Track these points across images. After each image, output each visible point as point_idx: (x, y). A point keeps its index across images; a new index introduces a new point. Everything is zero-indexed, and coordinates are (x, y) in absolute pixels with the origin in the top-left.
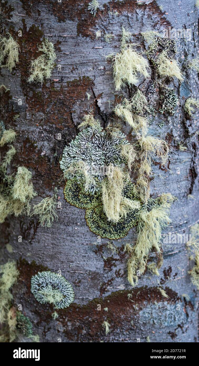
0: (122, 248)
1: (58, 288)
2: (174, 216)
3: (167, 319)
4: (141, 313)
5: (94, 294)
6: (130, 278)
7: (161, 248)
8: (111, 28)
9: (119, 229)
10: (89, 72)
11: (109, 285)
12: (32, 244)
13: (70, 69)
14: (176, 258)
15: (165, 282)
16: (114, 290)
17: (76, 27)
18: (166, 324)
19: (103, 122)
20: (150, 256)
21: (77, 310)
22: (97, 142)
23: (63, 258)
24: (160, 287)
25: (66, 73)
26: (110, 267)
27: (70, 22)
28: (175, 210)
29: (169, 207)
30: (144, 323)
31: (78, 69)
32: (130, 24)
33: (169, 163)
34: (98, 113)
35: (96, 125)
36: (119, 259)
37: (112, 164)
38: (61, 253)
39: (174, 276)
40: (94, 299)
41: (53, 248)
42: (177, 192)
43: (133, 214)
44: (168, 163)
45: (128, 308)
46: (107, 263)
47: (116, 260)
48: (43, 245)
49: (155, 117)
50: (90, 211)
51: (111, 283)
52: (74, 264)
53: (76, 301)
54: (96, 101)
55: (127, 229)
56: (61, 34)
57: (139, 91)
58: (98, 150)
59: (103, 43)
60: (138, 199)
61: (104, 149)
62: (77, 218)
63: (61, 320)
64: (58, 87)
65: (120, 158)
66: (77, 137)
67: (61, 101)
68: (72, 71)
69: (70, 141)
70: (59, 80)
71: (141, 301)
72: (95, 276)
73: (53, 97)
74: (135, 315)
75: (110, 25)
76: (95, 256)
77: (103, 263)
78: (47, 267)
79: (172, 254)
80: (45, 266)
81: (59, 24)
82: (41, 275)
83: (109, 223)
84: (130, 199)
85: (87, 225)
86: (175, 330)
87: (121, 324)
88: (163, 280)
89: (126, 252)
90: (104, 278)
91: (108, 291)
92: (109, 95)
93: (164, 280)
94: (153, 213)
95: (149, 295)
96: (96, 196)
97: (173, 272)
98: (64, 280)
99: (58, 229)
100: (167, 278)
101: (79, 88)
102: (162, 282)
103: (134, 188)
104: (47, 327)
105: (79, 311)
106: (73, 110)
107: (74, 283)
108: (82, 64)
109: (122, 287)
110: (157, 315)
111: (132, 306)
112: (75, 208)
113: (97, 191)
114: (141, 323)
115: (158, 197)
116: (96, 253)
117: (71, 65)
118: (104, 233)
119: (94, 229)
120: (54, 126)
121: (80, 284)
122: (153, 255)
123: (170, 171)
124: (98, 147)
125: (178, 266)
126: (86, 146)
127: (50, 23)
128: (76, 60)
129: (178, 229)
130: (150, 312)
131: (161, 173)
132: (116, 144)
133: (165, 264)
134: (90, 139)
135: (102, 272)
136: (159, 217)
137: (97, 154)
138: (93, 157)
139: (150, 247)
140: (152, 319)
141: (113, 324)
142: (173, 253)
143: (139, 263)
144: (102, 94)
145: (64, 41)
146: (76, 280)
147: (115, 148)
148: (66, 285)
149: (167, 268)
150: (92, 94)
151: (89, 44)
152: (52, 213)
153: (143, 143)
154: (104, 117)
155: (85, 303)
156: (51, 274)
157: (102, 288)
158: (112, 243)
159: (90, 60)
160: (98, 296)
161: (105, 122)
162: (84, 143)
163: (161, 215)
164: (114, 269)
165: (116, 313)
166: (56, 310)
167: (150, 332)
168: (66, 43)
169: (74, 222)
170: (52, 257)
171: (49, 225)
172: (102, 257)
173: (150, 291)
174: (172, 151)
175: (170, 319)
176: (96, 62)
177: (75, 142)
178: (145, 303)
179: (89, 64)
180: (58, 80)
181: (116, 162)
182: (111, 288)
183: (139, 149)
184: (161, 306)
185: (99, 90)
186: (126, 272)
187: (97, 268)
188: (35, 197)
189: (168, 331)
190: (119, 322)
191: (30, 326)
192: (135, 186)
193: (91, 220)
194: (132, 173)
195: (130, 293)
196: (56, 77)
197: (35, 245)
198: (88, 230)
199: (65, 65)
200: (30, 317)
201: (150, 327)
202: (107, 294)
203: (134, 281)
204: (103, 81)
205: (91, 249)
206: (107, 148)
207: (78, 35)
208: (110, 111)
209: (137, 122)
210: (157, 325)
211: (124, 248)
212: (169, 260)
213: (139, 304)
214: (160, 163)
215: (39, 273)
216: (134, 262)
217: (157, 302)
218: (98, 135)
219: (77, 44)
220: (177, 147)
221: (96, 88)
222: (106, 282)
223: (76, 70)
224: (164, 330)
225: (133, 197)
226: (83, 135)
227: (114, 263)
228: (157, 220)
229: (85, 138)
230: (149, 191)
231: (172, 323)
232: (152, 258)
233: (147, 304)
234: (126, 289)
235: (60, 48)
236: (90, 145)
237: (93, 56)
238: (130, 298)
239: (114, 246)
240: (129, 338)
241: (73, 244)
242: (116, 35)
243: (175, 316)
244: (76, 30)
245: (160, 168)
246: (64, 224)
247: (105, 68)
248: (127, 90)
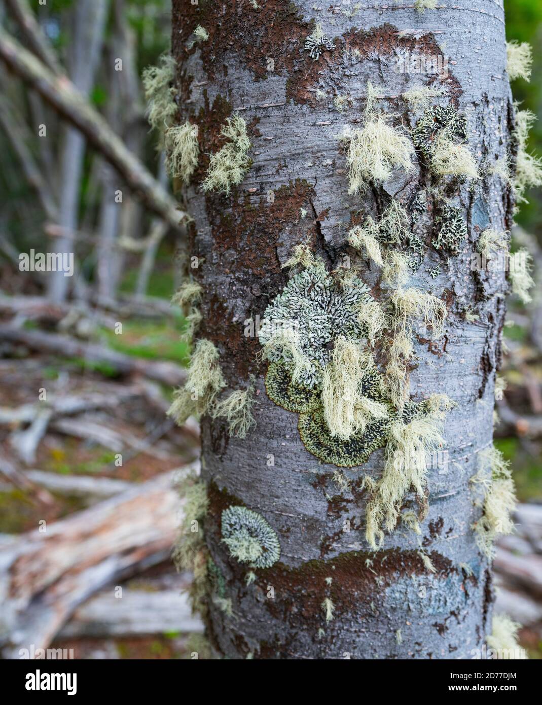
0: (359, 483)
1: (257, 536)
2: (451, 434)
3: (433, 603)
4: (387, 590)
5: (311, 553)
6: (370, 536)
7: (426, 489)
8: (347, 86)
9: (354, 451)
10: (304, 170)
11: (334, 541)
13: (274, 167)
14: (452, 504)
15: (430, 542)
16: (344, 550)
17: (284, 87)
18: (431, 611)
19: (330, 262)
20: (407, 498)
21: (285, 574)
22: (319, 299)
23: (264, 489)
24: (421, 551)
25: (268, 175)
26: (338, 512)
27: (274, 78)
28: (454, 423)
29: (443, 419)
30: (392, 607)
31: (286, 166)
32: (382, 77)
33: (446, 342)
34: (320, 245)
35: (317, 269)
36: (352, 500)
37: (343, 337)
38: (260, 480)
39: (447, 533)
40: (311, 561)
41: (250, 471)
42: (459, 393)
43: (379, 427)
44: (444, 341)
45: (366, 581)
46: (333, 505)
47: (348, 501)
48: (236, 465)
49: (423, 256)
50: (306, 417)
51: (339, 538)
52: (281, 501)
53: (283, 560)
54: (318, 223)
55: (367, 452)
56: (260, 104)
57: (395, 203)
58: (319, 311)
59: (331, 115)
60: (388, 400)
61: (331, 312)
62: (286, 426)
63: (261, 584)
64: (256, 202)
65: (358, 328)
66: (285, 289)
67: (261, 227)
68: (277, 171)
69: (273, 297)
70: (258, 190)
71: (388, 571)
72: (312, 524)
73: (249, 221)
74: (378, 593)
75: (345, 80)
76: (314, 492)
77: (326, 504)
78: (241, 501)
79: (445, 498)
80: (239, 498)
81: (257, 84)
82: (233, 511)
83: (336, 440)
84: (375, 400)
85: (301, 440)
86: (446, 620)
87: (355, 606)
88: (428, 540)
89: (365, 490)
90: (327, 529)
91: (333, 550)
92: (340, 213)
93: (430, 539)
94: (413, 427)
95: (402, 563)
96: (315, 392)
97: (444, 526)
98: (265, 525)
99: (257, 442)
100: (435, 537)
101: (290, 200)
102: (426, 542)
103: (382, 381)
104: (242, 590)
105: (287, 577)
106: (280, 241)
107: (280, 531)
108: (295, 156)
109: (356, 547)
110: (414, 597)
111: (373, 578)
112: (283, 411)
113: (317, 383)
114: (388, 606)
115: (424, 399)
116: (315, 486)
117: (276, 159)
118: (329, 455)
119: (312, 448)
120: (250, 271)
121: (288, 534)
122: (412, 497)
123: (448, 355)
124: (321, 306)
125: (454, 516)
126: (299, 304)
127: (242, 85)
128: (285, 150)
129: (456, 455)
130: (403, 591)
131: (430, 358)
132: (352, 303)
133: (431, 513)
134: (306, 293)
135: (324, 519)
136: (424, 436)
137: (318, 320)
138: (311, 323)
139: (407, 486)
140: (406, 603)
141: (340, 604)
142: (446, 495)
143: (386, 512)
144: (328, 210)
145: (264, 117)
146: (283, 527)
147: (350, 310)
148: (268, 533)
149: (436, 520)
150: (310, 211)
151: (308, 118)
152: (246, 415)
153: (400, 300)
154: (331, 253)
155: (297, 565)
156: (247, 512)
157: (323, 544)
158: (341, 472)
159: (308, 148)
160: (317, 556)
161: (333, 262)
162: (295, 298)
163: (429, 431)
164: (345, 515)
165: (346, 588)
166: (253, 569)
167: (402, 622)
168: (267, 120)
169: (279, 434)
170: (249, 486)
171: (243, 435)
172: (325, 495)
173: (405, 556)
174: (452, 321)
175: (438, 603)
176: (318, 151)
177: (283, 297)
178: (395, 575)
179: (307, 155)
180: (255, 189)
181: (351, 334)
182: (339, 545)
183: (392, 311)
184: (422, 582)
185: (322, 204)
186: (364, 522)
187: (316, 512)
188: (224, 389)
189: (433, 621)
190: (351, 603)
191: (221, 582)
192: (383, 378)
193: (308, 432)
194: (379, 355)
195: (371, 557)
196: (253, 184)
197: (227, 463)
198: (303, 448)
199: (266, 160)
200: (221, 570)
201: (403, 615)
202: (331, 555)
203: (377, 538)
204: (331, 188)
205: (307, 480)
206: (336, 310)
207: (288, 102)
208: (341, 241)
209: (390, 262)
210: (414, 612)
211: (361, 483)
212: (440, 507)
213: (385, 576)
214: (430, 340)
215: (231, 507)
216: (376, 509)
217: (417, 575)
218: (321, 285)
219: (286, 120)
220: (461, 315)
221: (318, 200)
222: (331, 535)
223: (284, 168)
224: (426, 621)
225: (380, 397)
226: (294, 285)
227: (345, 506)
228: (420, 439)
229: (298, 290)
230: (408, 389)
231: (441, 610)
232: (410, 502)
233: (399, 578)
234: (364, 550)
235: (258, 130)
236: (306, 302)
237: (313, 140)
238: (370, 566)
239: (345, 478)
240: (366, 628)
241: (280, 469)
242: (356, 99)
243: (445, 599)
244: (284, 92)
245: (429, 349)
246: (266, 435)
247: (334, 164)
248: (375, 204)
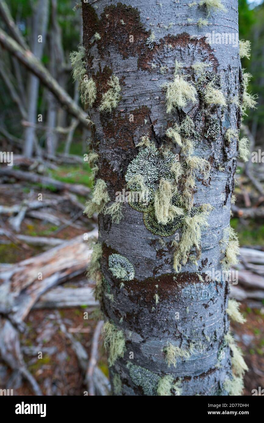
0: (170, 243)
1: (125, 267)
2: (212, 221)
3: (203, 295)
4: (183, 290)
5: (148, 274)
6: (175, 267)
7: (200, 246)
8: (166, 62)
9: (168, 229)
10: (146, 102)
11: (159, 269)
12: (109, 234)
13: (132, 100)
14: (211, 252)
15: (202, 269)
16: (164, 273)
17: (136, 62)
18: (202, 299)
19: (157, 144)
20: (192, 250)
21: (137, 283)
22: (153, 161)
23: (128, 246)
24: (198, 273)
25: (129, 103)
26: (161, 256)
27: (132, 58)
28: (213, 216)
29: (208, 215)
30: (185, 297)
31: (138, 100)
32: (182, 58)
33: (210, 180)
34: (153, 136)
35: (152, 147)
36: (167, 251)
37: (164, 178)
38: (126, 242)
39: (209, 265)
40: (149, 278)
41: (121, 238)
42: (215, 203)
43: (180, 219)
44: (209, 180)
45: (173, 286)
46: (159, 253)
47: (165, 251)
48: (115, 235)
49: (200, 141)
50: (146, 214)
51: (162, 268)
52: (135, 251)
53: (136, 277)
54: (152, 126)
55: (174, 230)
56: (125, 70)
57: (187, 117)
58: (153, 167)
59: (158, 75)
60: (184, 207)
61: (158, 167)
62: (137, 218)
63: (126, 288)
64: (123, 116)
65: (170, 174)
66: (137, 156)
67: (126, 128)
68: (133, 102)
69: (132, 160)
70: (124, 110)
71: (183, 282)
72: (149, 262)
73: (120, 125)
74: (179, 291)
75: (165, 59)
76: (150, 247)
77: (156, 253)
78: (118, 251)
79: (209, 249)
80: (117, 250)
81: (124, 61)
82: (114, 256)
83: (160, 224)
84: (178, 206)
85: (144, 225)
86: (208, 302)
87: (168, 297)
88: (201, 268)
89: (173, 246)
90: (156, 264)
91: (159, 273)
92: (162, 121)
93: (202, 268)
94: (195, 218)
95: (189, 278)
96: (151, 203)
97: (208, 262)
98: (128, 262)
99: (125, 225)
100: (204, 267)
101: (139, 115)
102: (200, 269)
103: (181, 198)
104: (118, 290)
105: (138, 285)
106: (135, 134)
107: (135, 264)
108: (142, 95)
109: (169, 271)
110: (195, 293)
111: (176, 285)
112: (136, 211)
113: (152, 199)
114: (183, 297)
115: (200, 206)
116: (151, 245)
117: (133, 96)
118: (157, 231)
119: (149, 228)
120: (121, 148)
121: (139, 266)
122: (194, 249)
123: (211, 186)
124: (154, 164)
125: (212, 257)
126: (144, 163)
127: (117, 61)
128: (137, 92)
129: (214, 230)
130: (190, 290)
131: (203, 188)
132: (168, 163)
133: (202, 256)
134: (147, 158)
135: (155, 259)
136: (200, 222)
137: (152, 170)
138: (149, 172)
139: (192, 245)
140: (191, 295)
141: (162, 296)
142: (209, 248)
143: (182, 256)
144: (157, 120)
145: (127, 76)
146: (136, 263)
147: (167, 166)
148: (130, 266)
149: (204, 259)
150: (149, 120)
151: (147, 77)
152: (119, 214)
153: (189, 161)
154: (158, 140)
155: (142, 280)
156: (120, 256)
157: (154, 270)
158: (162, 239)
159: (148, 91)
160: (152, 276)
161: (159, 144)
162: (142, 161)
163: (202, 220)
164: (164, 258)
165: (164, 289)
166: (123, 281)
167: (189, 304)
168: (129, 78)
169: (134, 222)
170: (121, 245)
171: (118, 222)
172: (155, 249)
173: (191, 275)
174: (213, 171)
175: (205, 295)
176: (153, 93)
177: (136, 160)
178: (186, 283)
179: (147, 94)
180: (123, 110)
181: (167, 177)
182: (161, 271)
183: (186, 167)
184: (198, 286)
185: (154, 117)
186: (172, 261)
187: (151, 256)
188: (109, 202)
189: (203, 303)
190: (166, 296)
191: (108, 287)
192: (181, 197)
193: (148, 221)
194: (180, 186)
195: (175, 276)
196: (122, 108)
197: (111, 234)
198: (145, 228)
199: (128, 97)
200: (109, 282)
201: (190, 301)
202: (158, 275)
203: (179, 268)
204: (158, 110)
205: (147, 242)
206: (161, 166)
207: (138, 69)
208: (163, 134)
209: (185, 144)
210: (195, 299)
211: (171, 243)
212: (206, 253)
213: (182, 284)
214: (203, 180)
215: (113, 254)
216: (178, 255)
217: (196, 283)
218: (153, 155)
219: (137, 78)
220: (217, 168)
221: (152, 116)
222: (158, 266)
223: (137, 100)
224: (200, 303)
225: (180, 205)
226: (141, 155)
227: (164, 254)
228: (198, 224)
229: (143, 157)
230: (193, 201)
231: (206, 298)
232: (193, 251)
233: (188, 285)
234: (172, 273)
235: (124, 82)
236: (147, 163)
237: (150, 87)
238: (175, 280)
239: (164, 241)
240: (173, 306)
241: (135, 237)
242: (170, 68)
243: (208, 293)
244: (136, 64)
245: (202, 184)
246: (128, 222)
247: (160, 98)
248: (178, 117)
